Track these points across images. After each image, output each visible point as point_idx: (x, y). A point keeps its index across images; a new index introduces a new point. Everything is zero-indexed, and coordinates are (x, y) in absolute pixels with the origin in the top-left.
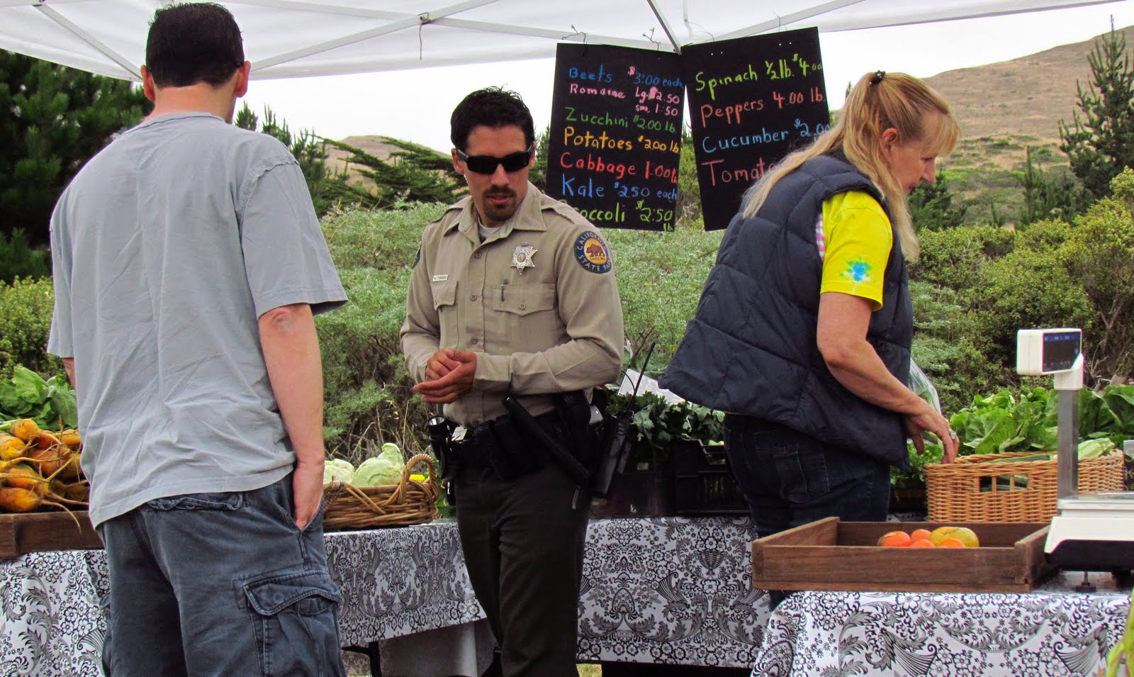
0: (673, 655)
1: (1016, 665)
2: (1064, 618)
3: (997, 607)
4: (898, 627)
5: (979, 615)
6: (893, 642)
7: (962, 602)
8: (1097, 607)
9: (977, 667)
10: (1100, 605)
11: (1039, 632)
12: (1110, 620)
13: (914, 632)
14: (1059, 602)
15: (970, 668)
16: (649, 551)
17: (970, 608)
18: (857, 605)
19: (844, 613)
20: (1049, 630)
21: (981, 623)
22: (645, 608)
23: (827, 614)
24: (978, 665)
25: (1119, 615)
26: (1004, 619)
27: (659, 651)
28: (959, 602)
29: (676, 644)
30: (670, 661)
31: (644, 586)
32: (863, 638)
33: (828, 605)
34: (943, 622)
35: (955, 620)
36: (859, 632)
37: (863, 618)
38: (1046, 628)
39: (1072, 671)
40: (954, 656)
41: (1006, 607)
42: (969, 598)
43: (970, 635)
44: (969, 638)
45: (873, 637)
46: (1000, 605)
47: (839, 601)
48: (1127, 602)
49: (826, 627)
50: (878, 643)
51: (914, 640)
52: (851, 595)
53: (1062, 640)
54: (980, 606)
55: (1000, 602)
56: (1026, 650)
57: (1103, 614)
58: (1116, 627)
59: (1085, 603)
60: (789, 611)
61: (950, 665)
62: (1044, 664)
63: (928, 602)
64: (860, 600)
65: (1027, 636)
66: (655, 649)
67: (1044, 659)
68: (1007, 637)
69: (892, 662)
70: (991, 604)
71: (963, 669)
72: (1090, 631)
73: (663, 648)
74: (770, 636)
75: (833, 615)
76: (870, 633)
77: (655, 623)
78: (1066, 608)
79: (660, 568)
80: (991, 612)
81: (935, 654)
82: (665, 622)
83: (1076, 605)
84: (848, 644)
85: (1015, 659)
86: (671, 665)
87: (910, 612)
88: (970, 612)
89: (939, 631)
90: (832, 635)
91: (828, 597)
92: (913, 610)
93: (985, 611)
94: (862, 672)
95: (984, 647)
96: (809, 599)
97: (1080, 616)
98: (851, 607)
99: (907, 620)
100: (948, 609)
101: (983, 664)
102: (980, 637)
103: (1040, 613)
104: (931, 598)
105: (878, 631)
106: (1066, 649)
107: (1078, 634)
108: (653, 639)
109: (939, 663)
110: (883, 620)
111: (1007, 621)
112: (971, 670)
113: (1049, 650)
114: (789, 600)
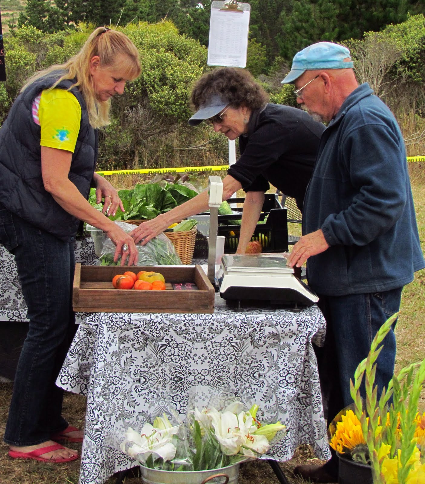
0: (20, 317)
1: (209, 348)
2: (235, 326)
3: (202, 321)
4: (150, 331)
5: (193, 325)
6: (147, 338)
7: (184, 319)
8: (251, 321)
9: (189, 350)
10: (253, 320)
11: (222, 333)
12: (258, 327)
13: (159, 333)
14: (232, 319)
15: (186, 350)
16: (8, 263)
17: (188, 322)
18: (130, 320)
19: (123, 324)
20: (227, 332)
21: (194, 329)
22: (5, 292)
23: (114, 325)
24: (190, 348)
25: (262, 324)
26: (205, 327)
27: (12, 315)
28: (183, 318)
29: (22, 311)
30: (18, 320)
31: (5, 281)
32: (132, 336)
33: (114, 320)
34: (174, 328)
35: (181, 328)
36: (130, 334)
37: (132, 326)
38: (226, 331)
39: (236, 351)
40: (178, 345)
41: (207, 321)
42: (188, 316)
43: (188, 334)
44: (187, 336)
45: (137, 336)
46: (204, 320)
47: (120, 318)
48: (265, 318)
49: (113, 331)
50: (139, 339)
51: (158, 337)
52: (126, 315)
53: (233, 336)
54: (194, 320)
55: (203, 318)
56: (215, 341)
57: (254, 324)
58: (260, 330)
59: (246, 319)
60: (91, 322)
61: (175, 349)
62: (223, 348)
63: (167, 319)
64: (131, 318)
65: (216, 335)
66: (10, 314)
67: (223, 345)
68: (206, 335)
69: (146, 347)
70: (199, 320)
71: (182, 350)
72: (247, 332)
73: (14, 313)
74: (79, 335)
75: (117, 325)
76: (136, 334)
77: (11, 300)
78: (236, 321)
79: (14, 272)
80: (199, 324)
81: (169, 344)
82: (16, 299)
83: (241, 320)
84: (123, 339)
85: (209, 346)
86: (19, 322)
87: (157, 324)
88: (189, 323)
89: (172, 333)
90: (115, 335)
91: (114, 316)
92: (159, 322)
93: (196, 323)
94: (129, 352)
95: (194, 340)
96: (104, 317)
97: (243, 325)
98: (126, 321)
99: (156, 328)
100: (177, 322)
101: (193, 348)
102: (192, 335)
103: (223, 324)
104: (168, 317)
105: (140, 333)
106: (235, 340)
107: (241, 334)
108: (9, 308)
109: (170, 348)
110: (143, 327)
111: (207, 328)
112: (186, 351)
113: (226, 341)
114: (91, 317)
